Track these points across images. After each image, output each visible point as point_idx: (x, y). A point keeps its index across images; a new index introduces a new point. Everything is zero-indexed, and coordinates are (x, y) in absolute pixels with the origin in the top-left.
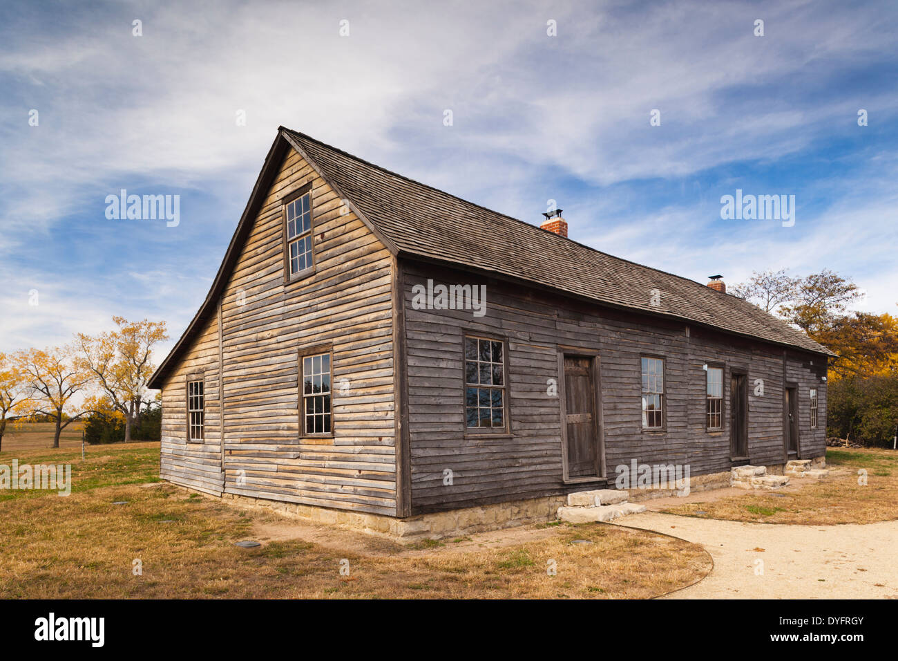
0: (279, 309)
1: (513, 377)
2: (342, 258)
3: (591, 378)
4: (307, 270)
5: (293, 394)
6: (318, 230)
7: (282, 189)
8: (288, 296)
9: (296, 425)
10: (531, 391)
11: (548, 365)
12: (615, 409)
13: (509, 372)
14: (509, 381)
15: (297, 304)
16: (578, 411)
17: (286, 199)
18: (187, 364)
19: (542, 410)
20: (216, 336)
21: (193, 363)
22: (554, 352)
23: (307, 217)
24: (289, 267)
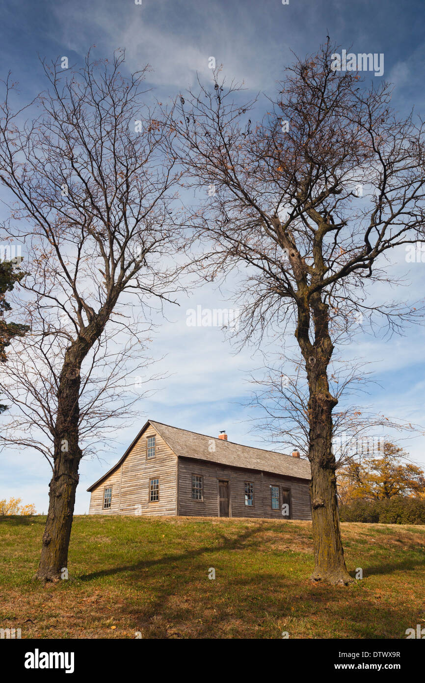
0: (144, 466)
1: (204, 486)
2: (164, 455)
3: (227, 487)
4: (153, 457)
5: (147, 490)
6: (157, 447)
7: (146, 435)
8: (146, 463)
9: (148, 499)
10: (209, 490)
11: (214, 483)
12: (235, 498)
13: (203, 485)
14: (203, 487)
15: (149, 466)
16: (224, 498)
17: (148, 437)
18: (105, 482)
19: (212, 496)
20: (119, 474)
21: (108, 482)
22: (216, 479)
23: (154, 443)
24: (148, 455)
